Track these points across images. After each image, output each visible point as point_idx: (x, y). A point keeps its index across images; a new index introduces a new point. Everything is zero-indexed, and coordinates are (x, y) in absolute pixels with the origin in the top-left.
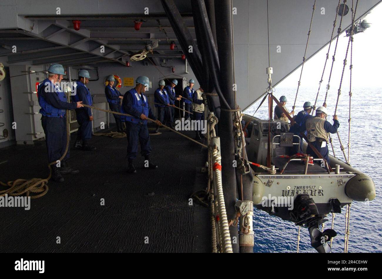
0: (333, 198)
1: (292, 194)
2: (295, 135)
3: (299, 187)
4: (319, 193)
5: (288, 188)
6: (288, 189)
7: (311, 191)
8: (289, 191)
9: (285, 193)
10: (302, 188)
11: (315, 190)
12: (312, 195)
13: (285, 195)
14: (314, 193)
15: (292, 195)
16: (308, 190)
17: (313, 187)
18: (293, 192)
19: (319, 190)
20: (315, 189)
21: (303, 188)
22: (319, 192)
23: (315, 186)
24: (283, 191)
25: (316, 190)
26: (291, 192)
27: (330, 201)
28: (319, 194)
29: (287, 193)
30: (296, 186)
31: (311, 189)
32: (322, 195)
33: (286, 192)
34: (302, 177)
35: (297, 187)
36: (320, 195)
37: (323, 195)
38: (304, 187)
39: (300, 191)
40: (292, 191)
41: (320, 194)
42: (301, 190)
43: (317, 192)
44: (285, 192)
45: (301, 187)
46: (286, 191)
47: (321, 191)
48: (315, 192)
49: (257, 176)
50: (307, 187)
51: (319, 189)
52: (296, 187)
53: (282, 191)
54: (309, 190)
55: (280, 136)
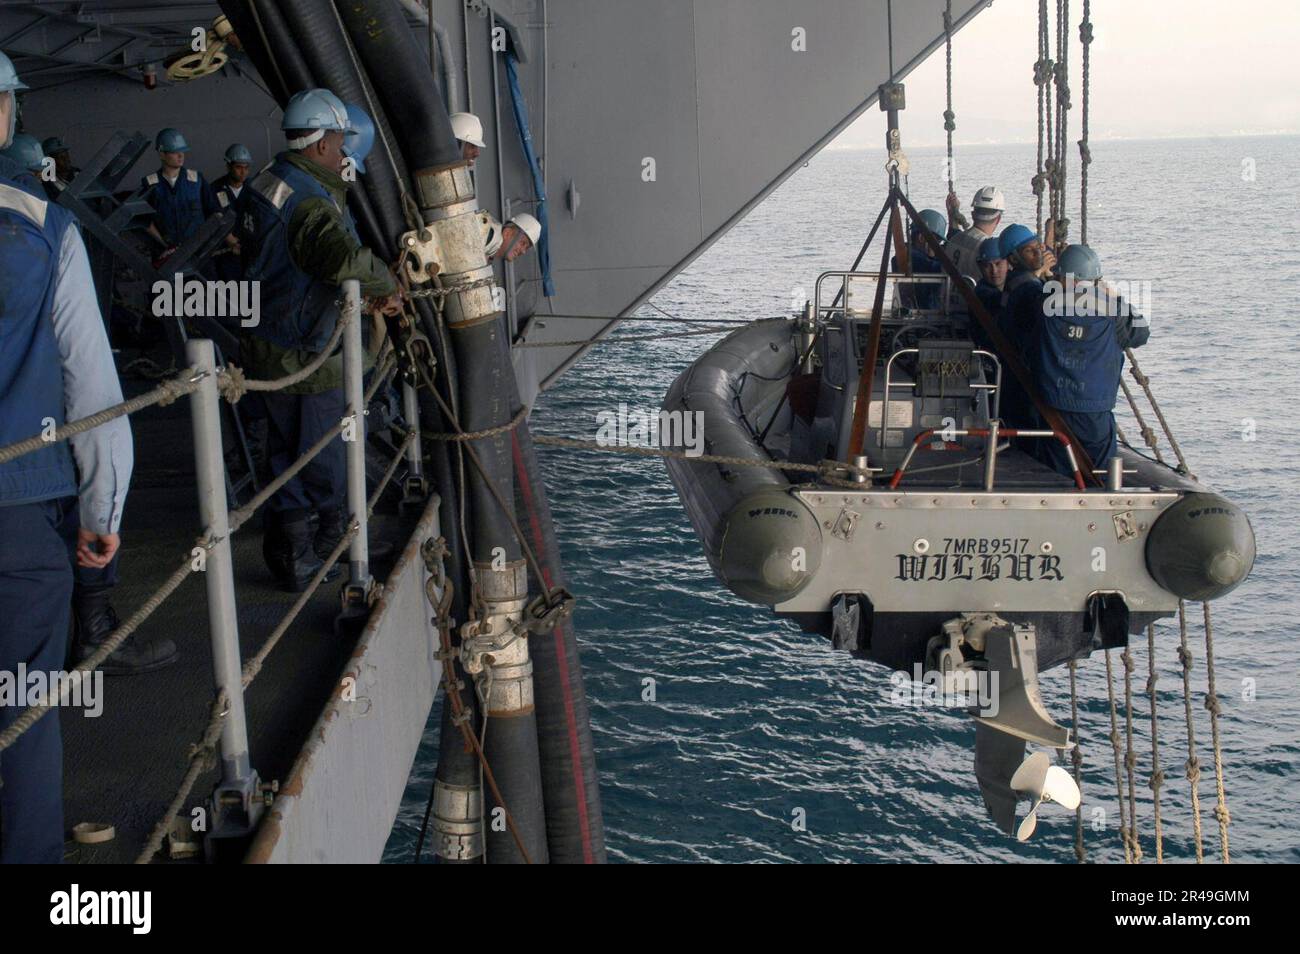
0: (1101, 592)
1: (937, 573)
2: (977, 349)
3: (964, 541)
4: (1045, 566)
5: (921, 545)
6: (918, 549)
7: (1010, 560)
8: (925, 557)
9: (909, 567)
10: (977, 547)
11: (1030, 557)
12: (1018, 578)
13: (909, 574)
14: (1023, 567)
15: (940, 576)
16: (999, 556)
17: (1021, 544)
18: (939, 561)
19: (1045, 556)
20: (1025, 553)
21: (980, 546)
22: (1043, 566)
23: (1027, 541)
24: (902, 557)
25: (1033, 557)
26: (931, 562)
27: (1088, 602)
28: (1043, 573)
29: (919, 569)
30: (951, 540)
31: (1011, 552)
32: (1056, 578)
33: (913, 563)
34: (973, 501)
35: (957, 540)
36: (1050, 578)
37: (1060, 578)
38: (984, 543)
39: (970, 557)
40: (936, 559)
41: (1046, 574)
42: (971, 553)
43: (1036, 563)
44: (909, 560)
45: (972, 543)
46: (913, 558)
47: (1053, 562)
48: (1028, 563)
49: (796, 494)
50: (996, 543)
51: (1044, 550)
52: (953, 543)
53: (898, 559)
54: (1003, 555)
55: (917, 354)
